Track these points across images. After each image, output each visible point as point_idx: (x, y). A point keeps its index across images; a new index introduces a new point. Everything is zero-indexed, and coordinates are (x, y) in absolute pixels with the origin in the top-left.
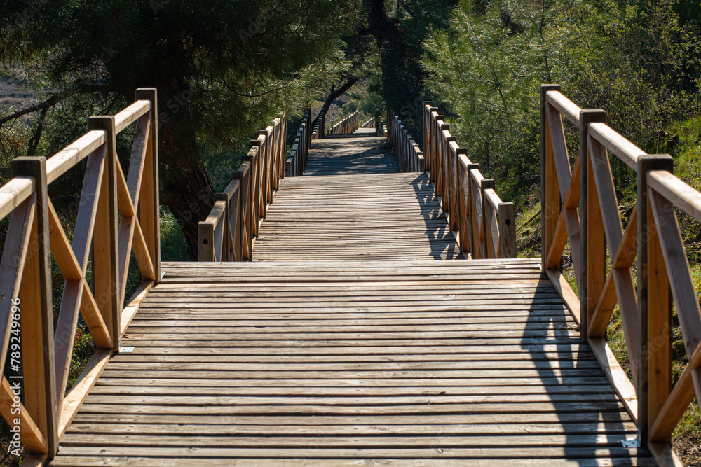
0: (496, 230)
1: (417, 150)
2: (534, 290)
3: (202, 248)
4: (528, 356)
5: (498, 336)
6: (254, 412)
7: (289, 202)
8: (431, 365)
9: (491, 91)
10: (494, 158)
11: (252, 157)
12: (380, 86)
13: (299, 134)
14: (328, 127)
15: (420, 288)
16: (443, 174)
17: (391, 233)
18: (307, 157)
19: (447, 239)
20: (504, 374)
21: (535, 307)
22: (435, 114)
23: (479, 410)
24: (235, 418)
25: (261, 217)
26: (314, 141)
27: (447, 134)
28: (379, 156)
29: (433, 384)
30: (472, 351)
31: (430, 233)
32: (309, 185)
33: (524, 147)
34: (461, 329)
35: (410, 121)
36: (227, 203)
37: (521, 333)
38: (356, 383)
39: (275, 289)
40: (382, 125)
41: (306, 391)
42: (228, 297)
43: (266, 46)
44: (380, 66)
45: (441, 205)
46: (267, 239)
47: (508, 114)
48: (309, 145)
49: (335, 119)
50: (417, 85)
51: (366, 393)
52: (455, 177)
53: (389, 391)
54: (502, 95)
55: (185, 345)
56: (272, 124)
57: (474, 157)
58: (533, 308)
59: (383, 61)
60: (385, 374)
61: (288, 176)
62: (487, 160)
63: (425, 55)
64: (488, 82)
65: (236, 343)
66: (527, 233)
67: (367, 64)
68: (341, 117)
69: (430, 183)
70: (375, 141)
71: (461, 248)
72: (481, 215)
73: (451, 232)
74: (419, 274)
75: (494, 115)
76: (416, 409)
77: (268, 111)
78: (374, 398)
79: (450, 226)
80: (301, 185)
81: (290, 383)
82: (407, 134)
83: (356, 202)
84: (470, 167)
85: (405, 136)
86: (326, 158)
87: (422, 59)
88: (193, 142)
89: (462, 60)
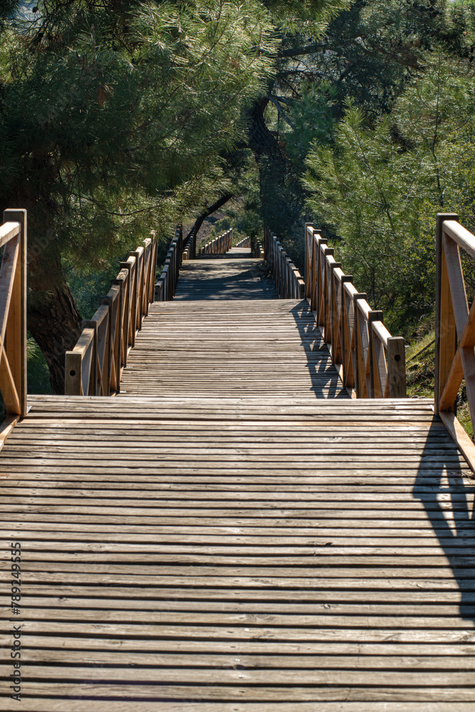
0: (384, 365)
1: (297, 274)
2: (426, 434)
3: (69, 379)
4: (420, 506)
5: (388, 483)
6: (128, 561)
7: (160, 329)
8: (316, 513)
9: (378, 212)
10: (380, 285)
11: (122, 280)
12: (257, 204)
13: (169, 255)
14: (200, 246)
15: (304, 429)
16: (326, 302)
17: (269, 365)
18: (177, 278)
19: (329, 372)
20: (394, 524)
21: (427, 452)
22: (318, 237)
23: (368, 563)
24: (107, 566)
25: (129, 345)
26: (185, 262)
27: (331, 259)
28: (255, 280)
29: (319, 534)
30: (360, 499)
31: (311, 365)
32: (181, 311)
33: (412, 274)
34: (348, 474)
35: (290, 243)
36: (95, 331)
37: (413, 480)
38: (237, 531)
39: (149, 427)
40: (258, 245)
41: (183, 539)
42: (99, 435)
43: (140, 162)
44: (258, 182)
45: (323, 335)
46: (135, 368)
47: (396, 238)
48: (179, 267)
49: (207, 238)
50: (298, 203)
51: (247, 542)
52: (339, 307)
53: (271, 541)
54: (390, 218)
55: (54, 486)
56: (143, 245)
57: (358, 283)
58: (426, 453)
59: (261, 177)
60: (268, 522)
61: (157, 300)
62: (373, 286)
63: (307, 173)
64: (375, 203)
65: (107, 485)
66: (415, 367)
67: (244, 179)
68: (214, 235)
69: (311, 311)
70: (252, 263)
71: (344, 383)
72: (367, 349)
73: (333, 365)
74: (303, 413)
75: (381, 238)
76: (301, 561)
77: (140, 231)
78: (256, 548)
79: (333, 359)
80: (173, 311)
81: (167, 530)
82: (286, 256)
83: (231, 330)
84: (357, 297)
85: (283, 258)
86: (198, 280)
87: (304, 177)
88: (59, 264)
89: (348, 179)
